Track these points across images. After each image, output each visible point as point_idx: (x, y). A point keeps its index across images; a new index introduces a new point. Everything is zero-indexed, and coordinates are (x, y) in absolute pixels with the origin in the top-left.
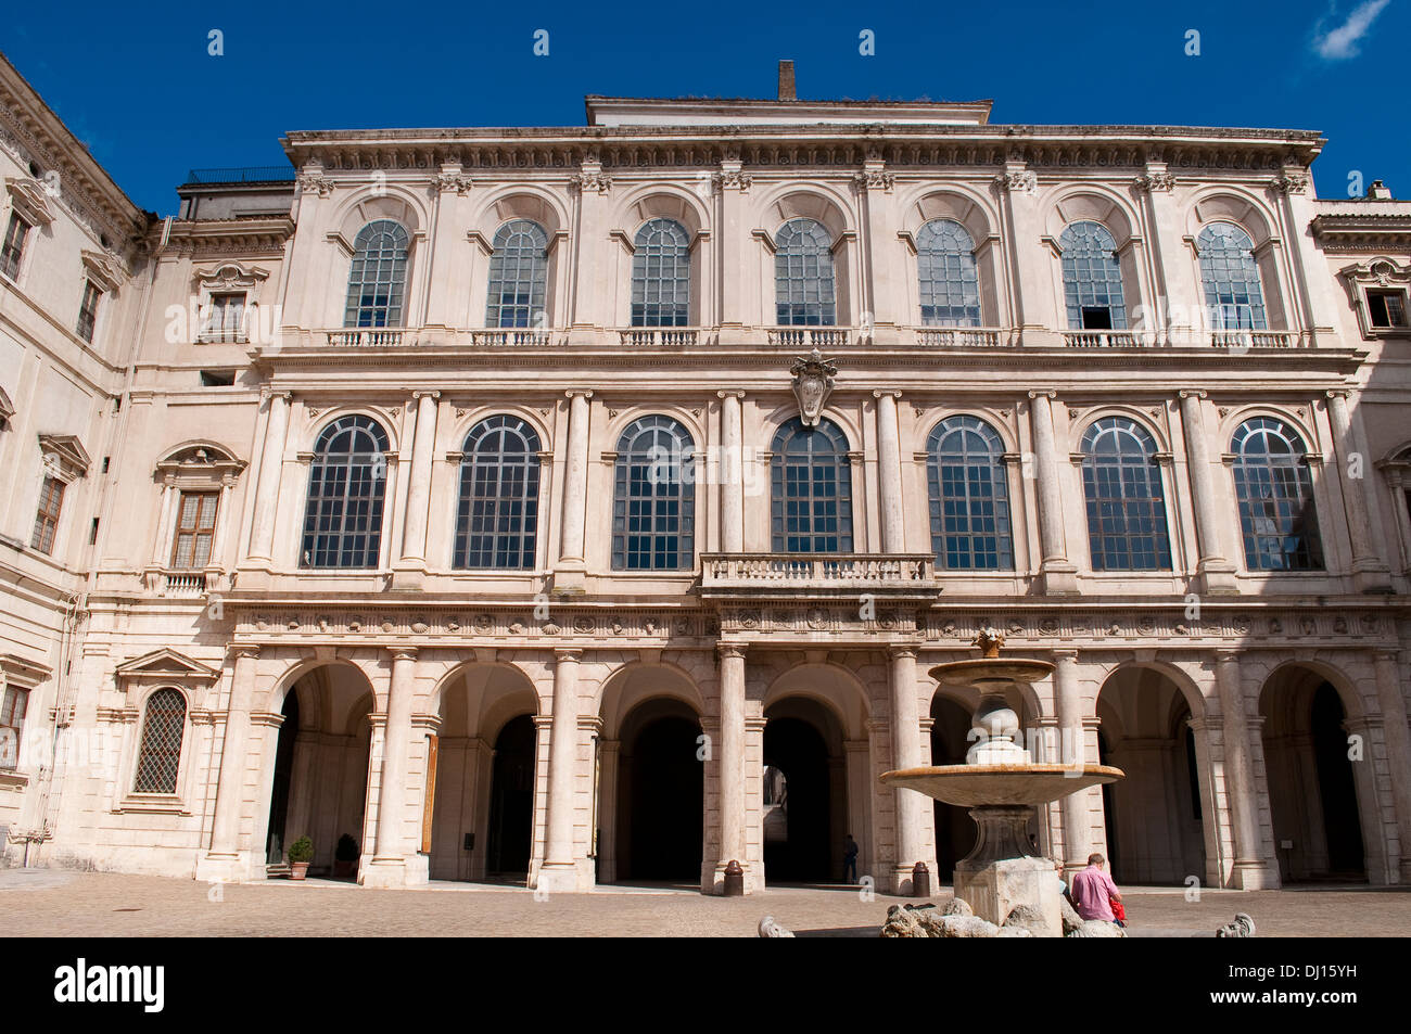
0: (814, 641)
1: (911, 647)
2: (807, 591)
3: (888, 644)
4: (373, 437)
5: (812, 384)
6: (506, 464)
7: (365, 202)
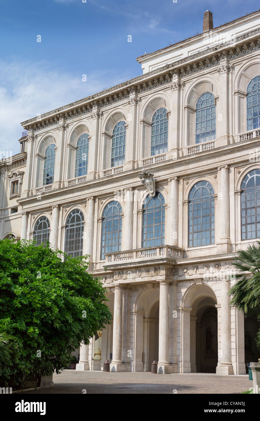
0: (137, 281)
1: (162, 281)
2: (130, 264)
3: (156, 280)
4: (47, 223)
5: (147, 181)
6: (77, 227)
7: (45, 140)
